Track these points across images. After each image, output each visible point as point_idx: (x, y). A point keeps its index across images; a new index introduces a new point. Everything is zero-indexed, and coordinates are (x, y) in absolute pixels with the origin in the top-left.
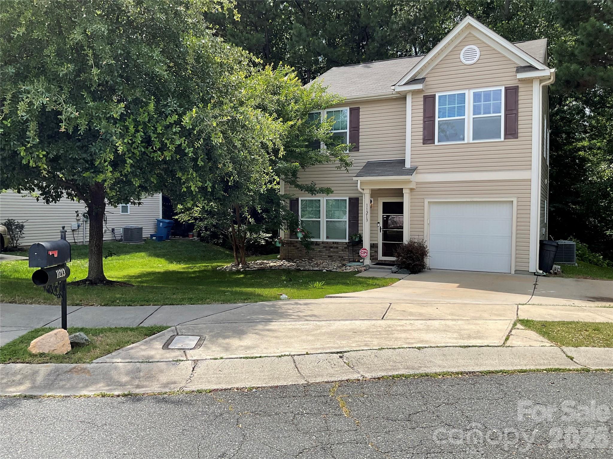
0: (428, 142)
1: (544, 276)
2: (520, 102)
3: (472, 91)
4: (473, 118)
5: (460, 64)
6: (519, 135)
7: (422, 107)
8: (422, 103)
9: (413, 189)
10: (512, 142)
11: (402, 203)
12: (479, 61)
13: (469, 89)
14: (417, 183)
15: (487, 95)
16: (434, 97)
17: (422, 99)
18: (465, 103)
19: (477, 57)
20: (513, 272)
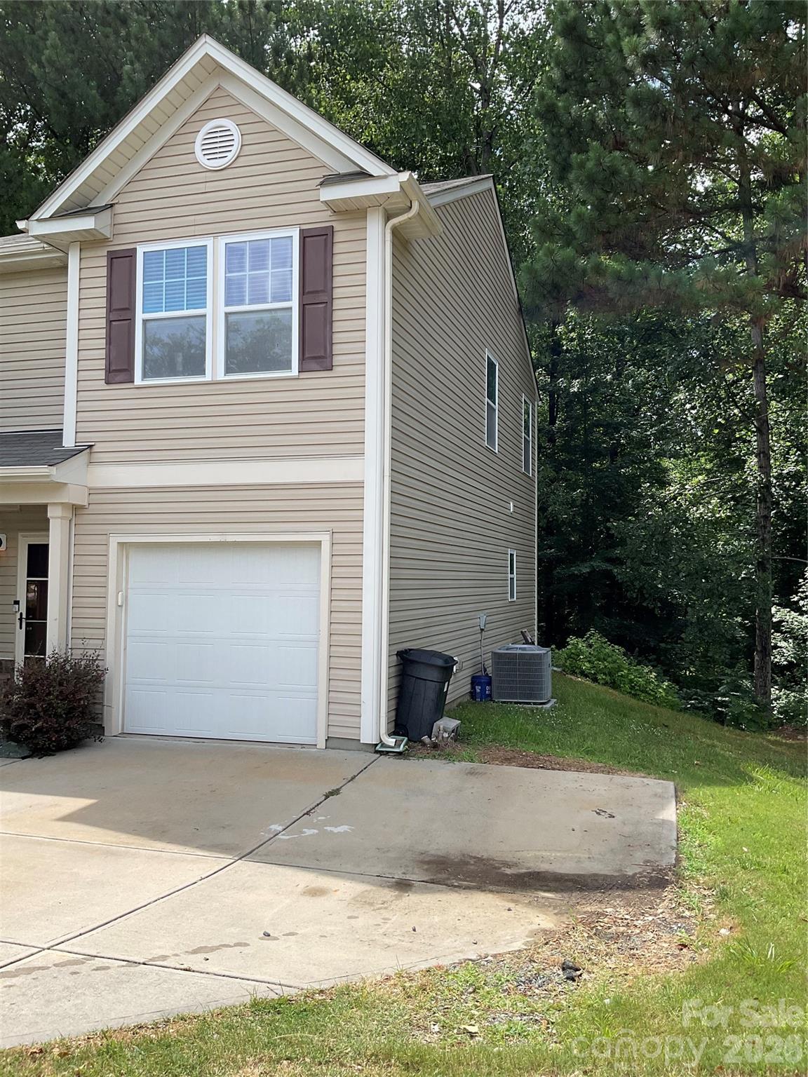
0: (118, 379)
1: (400, 755)
2: (337, 270)
3: (222, 241)
4: (227, 314)
5: (194, 168)
6: (336, 360)
7: (104, 282)
8: (104, 272)
9: (82, 507)
10: (318, 380)
11: (46, 546)
12: (241, 159)
13: (215, 234)
14: (92, 492)
15: (259, 254)
16: (131, 254)
17: (104, 262)
18: (206, 275)
19: (235, 150)
20: (322, 745)
